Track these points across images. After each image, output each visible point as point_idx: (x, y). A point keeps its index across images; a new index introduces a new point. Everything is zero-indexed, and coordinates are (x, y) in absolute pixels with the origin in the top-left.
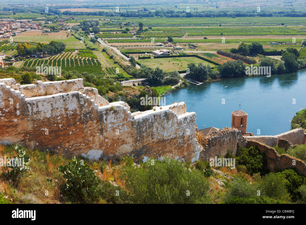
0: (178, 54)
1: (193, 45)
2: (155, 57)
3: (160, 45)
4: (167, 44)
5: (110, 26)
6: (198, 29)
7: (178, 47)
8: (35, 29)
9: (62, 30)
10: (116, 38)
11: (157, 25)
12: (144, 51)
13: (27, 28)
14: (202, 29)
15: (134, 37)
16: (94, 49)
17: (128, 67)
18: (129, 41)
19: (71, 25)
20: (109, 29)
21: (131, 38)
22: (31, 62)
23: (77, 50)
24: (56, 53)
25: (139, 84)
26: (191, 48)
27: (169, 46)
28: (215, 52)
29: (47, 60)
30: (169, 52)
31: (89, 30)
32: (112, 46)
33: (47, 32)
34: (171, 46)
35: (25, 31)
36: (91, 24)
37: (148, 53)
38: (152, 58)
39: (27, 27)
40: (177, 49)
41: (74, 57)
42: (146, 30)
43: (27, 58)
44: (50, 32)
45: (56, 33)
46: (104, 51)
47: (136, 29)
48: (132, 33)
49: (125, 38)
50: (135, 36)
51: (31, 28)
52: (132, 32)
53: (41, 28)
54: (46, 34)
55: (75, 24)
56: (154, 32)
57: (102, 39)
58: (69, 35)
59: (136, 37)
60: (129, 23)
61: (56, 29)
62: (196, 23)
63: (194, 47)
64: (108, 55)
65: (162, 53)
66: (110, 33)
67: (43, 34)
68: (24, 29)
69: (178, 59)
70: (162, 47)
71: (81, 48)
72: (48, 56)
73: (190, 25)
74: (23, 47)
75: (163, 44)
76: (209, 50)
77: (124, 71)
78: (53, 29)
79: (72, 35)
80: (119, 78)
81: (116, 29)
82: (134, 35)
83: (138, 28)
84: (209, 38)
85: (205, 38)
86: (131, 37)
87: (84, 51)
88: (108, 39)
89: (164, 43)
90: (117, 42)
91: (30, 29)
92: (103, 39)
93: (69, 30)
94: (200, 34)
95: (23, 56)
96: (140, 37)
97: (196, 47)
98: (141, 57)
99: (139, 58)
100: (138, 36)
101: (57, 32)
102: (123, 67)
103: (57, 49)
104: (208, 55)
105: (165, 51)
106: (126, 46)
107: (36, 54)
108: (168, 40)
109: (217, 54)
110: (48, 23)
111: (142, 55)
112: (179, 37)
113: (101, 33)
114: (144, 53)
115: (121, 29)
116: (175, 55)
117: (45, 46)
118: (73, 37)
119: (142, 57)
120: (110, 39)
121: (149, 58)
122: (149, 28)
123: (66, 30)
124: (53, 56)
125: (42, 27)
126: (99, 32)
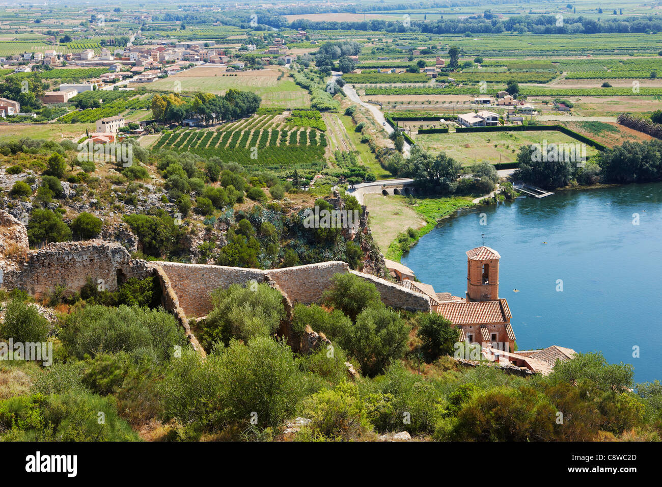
0: (520, 123)
1: (563, 103)
2: (459, 130)
3: (485, 102)
4: (501, 100)
5: (387, 56)
6: (600, 62)
7: (528, 105)
8: (213, 62)
9: (271, 63)
10: (387, 85)
11: (500, 53)
12: (441, 115)
13: (197, 60)
14: (609, 63)
15: (433, 83)
16: (327, 109)
17: (388, 151)
18: (414, 91)
19: (297, 52)
20: (383, 62)
21: (422, 85)
22: (176, 136)
23: (289, 110)
24: (237, 116)
25: (396, 192)
26: (558, 109)
27: (504, 104)
28: (613, 120)
29: (212, 133)
30: (495, 119)
31: (332, 64)
32: (370, 102)
33: (236, 68)
34: (510, 104)
35: (191, 66)
36: (341, 49)
37: (446, 119)
38: (452, 131)
39: (196, 57)
40: (522, 111)
41: (274, 126)
42: (467, 65)
43: (172, 127)
44: (243, 70)
45: (256, 71)
46: (349, 113)
47: (442, 63)
48: (428, 73)
49: (412, 85)
50: (434, 80)
51: (205, 61)
52: (430, 70)
53: (225, 59)
54: (232, 74)
55: (307, 51)
56: (484, 69)
57: (354, 87)
58: (285, 75)
59: (437, 81)
60: (433, 48)
61: (259, 64)
62: (600, 48)
63: (567, 106)
64: (356, 123)
65: (479, 119)
66: (379, 72)
67: (229, 74)
68: (187, 63)
69: (511, 136)
70: (488, 105)
71: (299, 107)
72: (218, 124)
73: (583, 51)
74: (165, 103)
75: (491, 99)
76: (601, 114)
77: (376, 160)
78: (252, 63)
79: (292, 76)
80: (351, 176)
81: (397, 62)
82: (434, 76)
83: (447, 61)
84: (616, 85)
85: (605, 85)
86: (423, 82)
87: (302, 113)
88: (369, 85)
89: (498, 96)
90: (387, 92)
91: (202, 62)
92: (357, 85)
93: (287, 66)
94: (598, 74)
95: (164, 122)
96: (443, 82)
97: (571, 106)
98: (425, 128)
99: (421, 132)
100: (443, 78)
101: (258, 69)
102: (376, 150)
103: (240, 107)
104: (596, 127)
105: (486, 114)
106: (402, 103)
107: (193, 119)
108: (507, 90)
109: (617, 125)
110: (247, 49)
111: (426, 125)
112: (541, 82)
113: (358, 71)
114: (438, 119)
115: (408, 63)
116: (510, 125)
117: (212, 102)
118: (291, 80)
119: (429, 128)
120: (373, 85)
121: (445, 131)
122: (476, 61)
123: (280, 64)
124: (230, 124)
125: (230, 57)
126: (353, 69)
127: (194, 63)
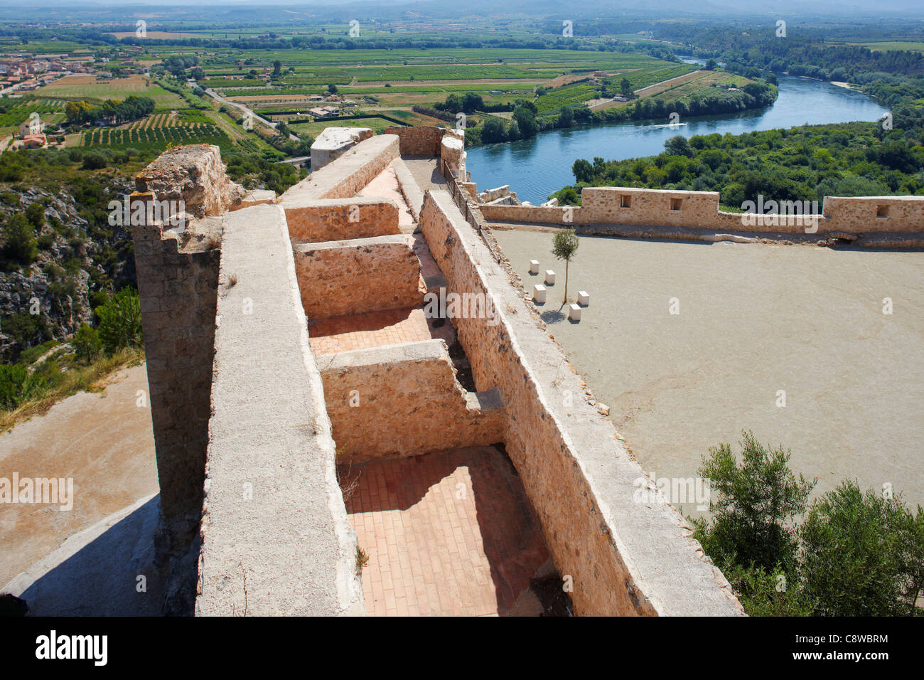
0: (352, 114)
1: (371, 99)
2: (316, 120)
3: (318, 99)
4: (329, 98)
5: (220, 66)
6: (372, 70)
7: (348, 101)
8: (80, 72)
9: (132, 73)
10: (239, 88)
11: (301, 63)
12: (294, 110)
13: (64, 71)
14: (378, 70)
15: (269, 86)
16: (204, 108)
17: (276, 138)
18: (262, 93)
19: (148, 64)
20: (219, 70)
21: (264, 88)
22: (97, 135)
23: (173, 110)
24: (139, 117)
25: (301, 166)
26: (369, 103)
27: (332, 101)
28: (409, 109)
29: (127, 131)
30: (337, 111)
31: (185, 73)
32: (234, 102)
33: (105, 77)
34: (336, 100)
35: (62, 76)
36: (185, 62)
37: (301, 113)
38: (311, 121)
39: (63, 68)
40: (348, 105)
41: (174, 123)
42: (286, 73)
43: (87, 127)
44: (112, 78)
45: (122, 79)
46: (223, 110)
47: (268, 71)
48: (264, 79)
49: (254, 88)
50: (269, 84)
51: (73, 71)
52: (263, 77)
53: (91, 70)
54: (105, 81)
55: (153, 63)
56: (300, 75)
57: (213, 90)
58: (150, 82)
59: (272, 85)
60: (251, 60)
61: (122, 73)
62: (364, 59)
63: (375, 100)
64: (233, 118)
65: (326, 112)
66: (224, 78)
67: (99, 82)
68: (59, 74)
69: (354, 123)
70: (321, 102)
71: (180, 106)
72: (125, 123)
73: (355, 63)
75: (322, 97)
76: (398, 105)
77: (269, 145)
78: (117, 73)
79: (156, 83)
80: (269, 158)
81: (231, 70)
82: (268, 81)
83: (272, 69)
84: (394, 85)
85: (387, 86)
86: (263, 86)
87: (188, 111)
88: (224, 89)
89: (323, 95)
90: (241, 94)
91: (69, 72)
92: (215, 89)
93: (147, 74)
94: (377, 78)
95: (79, 122)
96: (278, 85)
97: (377, 101)
98: (292, 120)
99: (290, 123)
100: (276, 83)
101: (124, 77)
102: (266, 137)
103: (141, 109)
104: (399, 113)
105: (331, 109)
106: (261, 102)
107: (103, 121)
108: (330, 91)
109: (413, 112)
110: (102, 61)
111: (293, 118)
112: (344, 84)
113: (208, 78)
114: (295, 113)
115: (240, 72)
116: (347, 115)
117: (120, 106)
118: (156, 85)
119: (294, 120)
120: (228, 89)
121: (306, 121)
122: (291, 69)
123: (140, 73)
124: (135, 123)
125: (94, 68)
126: (204, 76)
127: (65, 73)
